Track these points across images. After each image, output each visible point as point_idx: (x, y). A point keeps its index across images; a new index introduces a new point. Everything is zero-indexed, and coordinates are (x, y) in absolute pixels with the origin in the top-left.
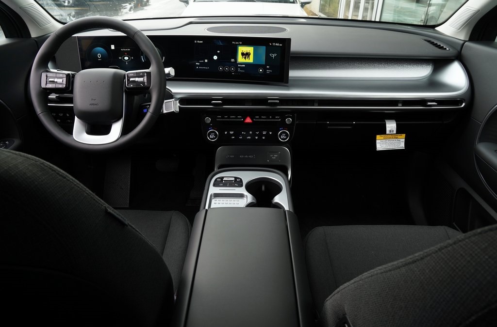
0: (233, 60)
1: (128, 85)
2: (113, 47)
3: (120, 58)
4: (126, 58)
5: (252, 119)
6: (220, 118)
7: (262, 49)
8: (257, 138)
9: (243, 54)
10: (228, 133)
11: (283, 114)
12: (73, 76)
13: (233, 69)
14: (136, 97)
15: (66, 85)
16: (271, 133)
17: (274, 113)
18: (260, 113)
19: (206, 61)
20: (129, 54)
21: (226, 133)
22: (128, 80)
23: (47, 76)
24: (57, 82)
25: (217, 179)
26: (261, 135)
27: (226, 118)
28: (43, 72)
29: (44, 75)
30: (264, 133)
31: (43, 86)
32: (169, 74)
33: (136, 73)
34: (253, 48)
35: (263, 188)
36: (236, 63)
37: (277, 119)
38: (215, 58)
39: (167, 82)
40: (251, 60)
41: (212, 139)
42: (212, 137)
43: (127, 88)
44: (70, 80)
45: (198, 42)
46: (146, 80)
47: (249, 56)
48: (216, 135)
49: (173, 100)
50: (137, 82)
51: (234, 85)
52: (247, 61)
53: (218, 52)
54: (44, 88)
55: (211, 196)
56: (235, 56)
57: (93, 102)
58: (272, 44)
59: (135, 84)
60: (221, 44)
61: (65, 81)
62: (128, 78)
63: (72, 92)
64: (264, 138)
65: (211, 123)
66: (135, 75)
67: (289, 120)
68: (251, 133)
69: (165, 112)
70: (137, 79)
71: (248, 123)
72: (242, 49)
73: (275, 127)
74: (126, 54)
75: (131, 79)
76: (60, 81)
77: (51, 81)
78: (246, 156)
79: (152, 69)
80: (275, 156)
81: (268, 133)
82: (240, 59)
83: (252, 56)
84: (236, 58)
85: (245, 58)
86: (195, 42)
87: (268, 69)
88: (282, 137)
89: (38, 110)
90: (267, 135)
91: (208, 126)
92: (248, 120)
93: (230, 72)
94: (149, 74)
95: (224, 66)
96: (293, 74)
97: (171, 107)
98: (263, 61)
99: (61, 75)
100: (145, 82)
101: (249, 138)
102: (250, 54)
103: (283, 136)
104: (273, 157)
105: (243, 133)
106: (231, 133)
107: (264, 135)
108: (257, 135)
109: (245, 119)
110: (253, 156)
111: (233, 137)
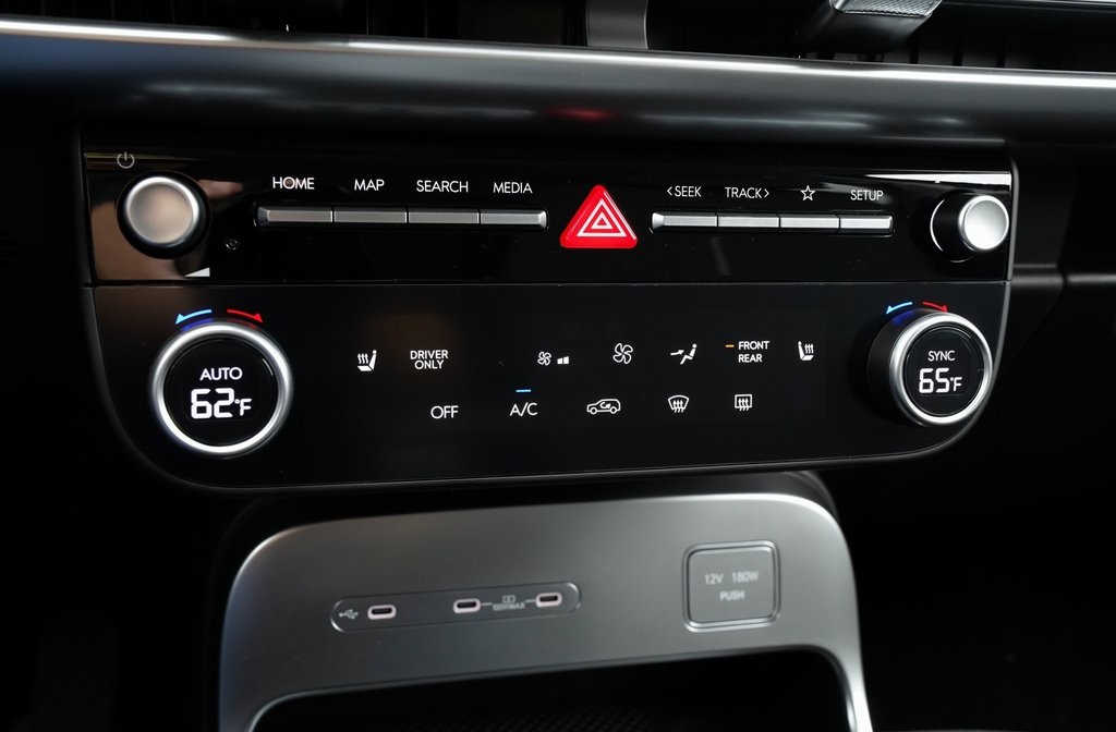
8: (678, 406)
10: (395, 363)
16: (806, 353)
21: (368, 364)
26: (717, 375)
30: (751, 352)
41: (209, 431)
42: (214, 411)
48: (259, 383)
64: (744, 403)
71: (602, 257)
78: (509, 603)
80: (740, 577)
81: (781, 354)
88: (925, 386)
90: (775, 373)
101: (607, 406)
104: (729, 585)
105: (544, 358)
106: (427, 359)
107: (747, 378)
108: (682, 379)
109: (565, 214)
110: (567, 594)
111: (448, 411)
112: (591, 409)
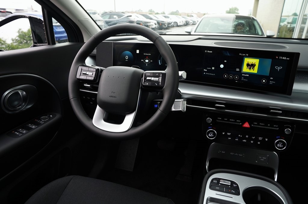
0: (238, 70)
1: (144, 83)
2: (138, 52)
3: (142, 60)
4: (147, 61)
5: (250, 125)
6: (220, 120)
7: (268, 62)
8: (252, 142)
9: (248, 65)
10: (226, 134)
11: (283, 124)
12: (102, 71)
13: (236, 77)
14: (150, 93)
15: (94, 78)
16: (266, 140)
17: (273, 122)
18: (259, 120)
19: (213, 68)
20: (149, 58)
21: (223, 133)
22: (145, 78)
23: (82, 70)
24: (88, 75)
25: (213, 180)
26: (256, 140)
27: (226, 121)
28: (80, 66)
29: (80, 68)
30: (260, 138)
31: (78, 77)
32: (181, 76)
33: (153, 73)
34: (258, 60)
35: (259, 198)
36: (240, 73)
37: (275, 127)
38: (222, 66)
39: (180, 84)
40: (255, 71)
42: (211, 136)
43: (143, 85)
44: (99, 73)
45: (208, 51)
46: (160, 80)
47: (254, 67)
48: (214, 134)
49: (182, 100)
50: (153, 81)
51: (236, 91)
52: (252, 71)
53: (225, 61)
54: (78, 79)
55: (207, 199)
56: (241, 66)
57: (113, 95)
58: (279, 58)
59: (150, 83)
60: (229, 55)
61: (94, 74)
62: (145, 77)
63: (98, 83)
64: (259, 143)
65: (211, 123)
66: (152, 75)
67: (287, 131)
68: (247, 136)
69: (173, 109)
70: (153, 79)
71: (246, 128)
72: (247, 60)
73: (273, 135)
74: (147, 57)
75: (148, 78)
76: (90, 74)
77: (84, 74)
78: (237, 154)
79: (167, 71)
80: (264, 158)
81: (264, 139)
82: (245, 69)
83: (256, 68)
84: (241, 67)
85: (250, 69)
86: (206, 51)
87: (272, 80)
88: (278, 145)
89: (71, 95)
90: (263, 141)
91: (208, 126)
92: (247, 125)
93: (234, 80)
94: (164, 75)
95: (228, 74)
96: (297, 87)
97: (180, 106)
98: (267, 72)
99: (92, 70)
100: (159, 82)
101: (245, 141)
102: (255, 65)
103: (280, 144)
104: (262, 159)
105: (239, 136)
106: (229, 134)
107: (260, 141)
108: (253, 140)
109: (243, 124)
110: (243, 155)
111: (230, 138)
112: (243, 141)
